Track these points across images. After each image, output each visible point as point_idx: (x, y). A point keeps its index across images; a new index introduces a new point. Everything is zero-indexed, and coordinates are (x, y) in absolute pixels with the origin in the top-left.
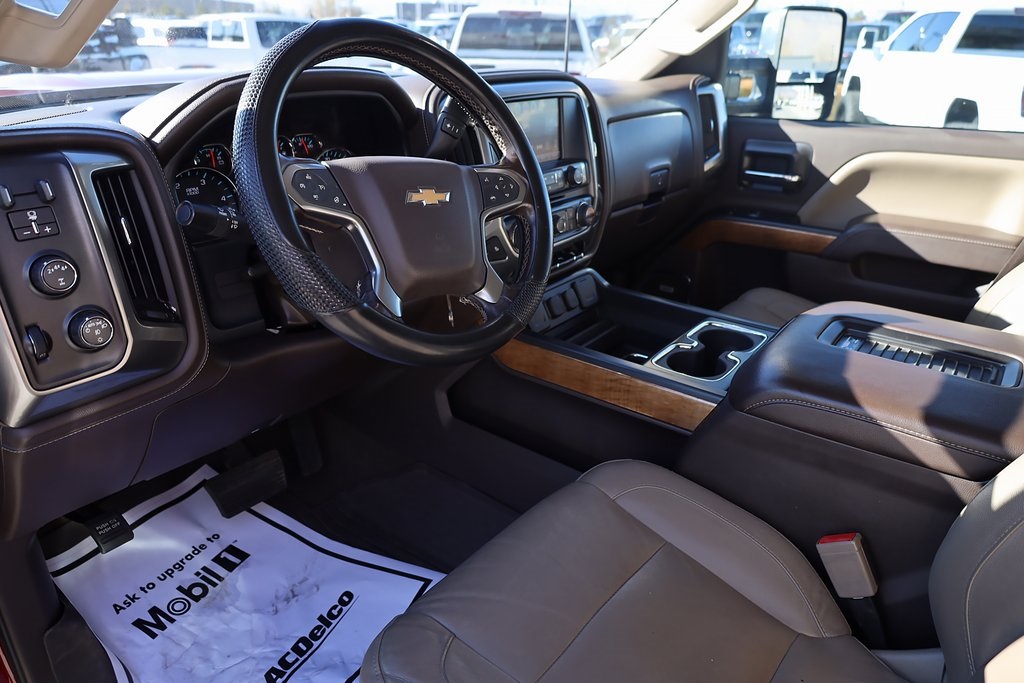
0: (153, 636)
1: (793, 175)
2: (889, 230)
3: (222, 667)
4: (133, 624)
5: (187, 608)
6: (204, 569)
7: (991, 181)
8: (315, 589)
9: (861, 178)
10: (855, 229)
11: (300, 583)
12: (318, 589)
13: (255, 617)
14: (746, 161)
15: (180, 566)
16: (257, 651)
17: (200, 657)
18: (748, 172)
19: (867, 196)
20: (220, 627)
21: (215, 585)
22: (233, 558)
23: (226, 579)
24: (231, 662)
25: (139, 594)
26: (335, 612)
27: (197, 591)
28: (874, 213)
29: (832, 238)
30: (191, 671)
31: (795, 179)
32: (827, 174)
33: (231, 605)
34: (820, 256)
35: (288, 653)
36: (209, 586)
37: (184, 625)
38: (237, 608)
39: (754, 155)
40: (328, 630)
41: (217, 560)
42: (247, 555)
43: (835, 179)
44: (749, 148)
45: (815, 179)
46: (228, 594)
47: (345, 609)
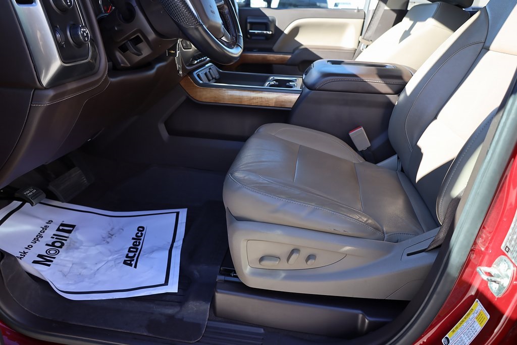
0: (49, 265)
1: (269, 31)
2: (311, 50)
3: (96, 268)
4: (33, 263)
5: (58, 252)
6: (54, 235)
7: (341, 28)
8: (121, 230)
9: (296, 31)
10: (296, 52)
11: (112, 230)
12: (123, 230)
13: (98, 247)
14: (248, 26)
15: (39, 236)
16: (110, 258)
17: (81, 268)
18: (250, 31)
19: (299, 38)
20: (83, 255)
21: (66, 240)
22: (68, 228)
23: (70, 237)
24: (99, 266)
25: (26, 251)
26: (139, 235)
27: (58, 244)
28: (302, 45)
29: (290, 56)
30: (80, 274)
31: (271, 33)
32: (282, 30)
33: (81, 245)
34: (286, 64)
35: (128, 254)
36: (63, 241)
37: (62, 258)
38: (84, 246)
39: (252, 24)
40: (141, 242)
41: (58, 230)
42: (75, 226)
43: (286, 31)
44: (248, 21)
45: (279, 32)
46: (75, 242)
47: (144, 232)
